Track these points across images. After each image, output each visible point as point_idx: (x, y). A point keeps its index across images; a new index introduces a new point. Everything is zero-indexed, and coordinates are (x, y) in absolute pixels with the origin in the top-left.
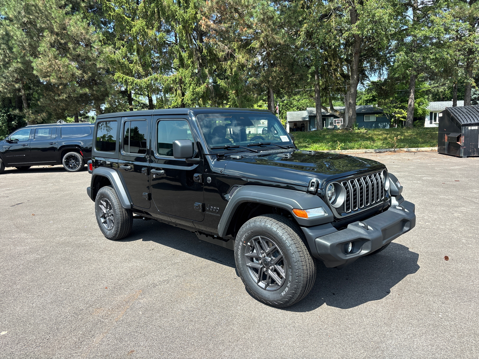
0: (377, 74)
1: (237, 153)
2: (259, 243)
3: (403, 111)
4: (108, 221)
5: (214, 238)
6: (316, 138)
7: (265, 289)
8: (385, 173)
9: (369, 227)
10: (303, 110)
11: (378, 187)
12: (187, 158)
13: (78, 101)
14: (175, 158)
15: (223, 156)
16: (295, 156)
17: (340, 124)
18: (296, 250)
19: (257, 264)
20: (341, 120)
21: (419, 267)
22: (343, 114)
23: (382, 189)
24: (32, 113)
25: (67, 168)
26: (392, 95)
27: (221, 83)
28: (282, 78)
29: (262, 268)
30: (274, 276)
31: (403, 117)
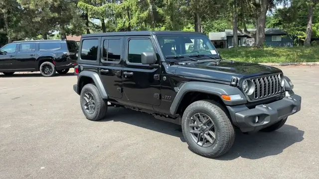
0: (282, 3)
1: (182, 61)
2: (199, 117)
3: (304, 33)
4: (90, 108)
5: (166, 117)
6: (233, 53)
7: (202, 146)
8: (282, 75)
9: (269, 108)
10: (222, 31)
11: (276, 84)
12: (150, 64)
13: (49, 23)
14: (143, 64)
15: (173, 63)
16: (221, 64)
17: (252, 43)
18: (223, 120)
19: (196, 131)
20: (253, 40)
21: (303, 139)
22: (254, 35)
23: (279, 86)
24: (13, 32)
25: (43, 74)
26: (295, 20)
27: (160, 11)
28: (207, 7)
29: (200, 134)
30: (208, 138)
31: (304, 38)
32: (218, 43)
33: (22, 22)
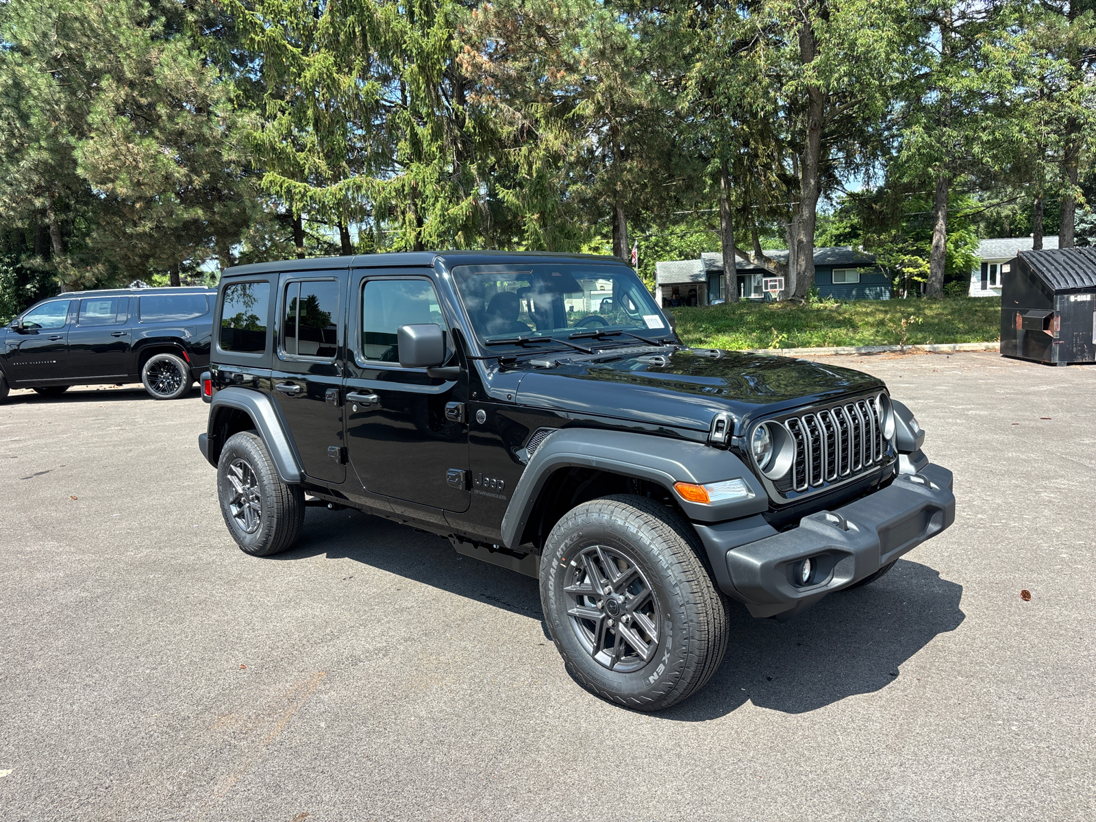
0: (861, 176)
1: (545, 354)
2: (597, 561)
3: (920, 261)
4: (247, 512)
5: (492, 550)
6: (724, 322)
7: (611, 668)
8: (885, 401)
9: (850, 524)
10: (693, 257)
11: (868, 432)
12: (430, 367)
13: (179, 238)
14: (403, 365)
15: (512, 361)
16: (679, 362)
17: (778, 290)
18: (682, 577)
19: (592, 611)
20: (780, 281)
21: (963, 616)
22: (783, 268)
23: (877, 437)
24: (73, 265)
25: (152, 391)
26: (896, 224)
27: (507, 196)
28: (645, 185)
29: (603, 619)
30: (633, 637)
31: (922, 275)
32: (684, 292)
33: (95, 235)
